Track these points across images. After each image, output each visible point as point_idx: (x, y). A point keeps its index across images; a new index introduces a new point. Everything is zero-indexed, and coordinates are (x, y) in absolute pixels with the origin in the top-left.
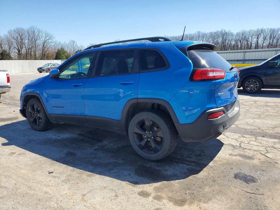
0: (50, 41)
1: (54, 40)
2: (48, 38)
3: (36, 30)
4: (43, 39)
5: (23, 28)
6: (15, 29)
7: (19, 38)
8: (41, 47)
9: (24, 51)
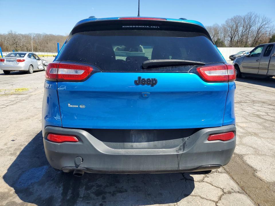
0: (266, 26)
1: (272, 24)
2: (264, 23)
3: (253, 16)
4: (259, 24)
5: (240, 15)
6: (233, 18)
7: (235, 26)
8: (255, 34)
9: (236, 39)
